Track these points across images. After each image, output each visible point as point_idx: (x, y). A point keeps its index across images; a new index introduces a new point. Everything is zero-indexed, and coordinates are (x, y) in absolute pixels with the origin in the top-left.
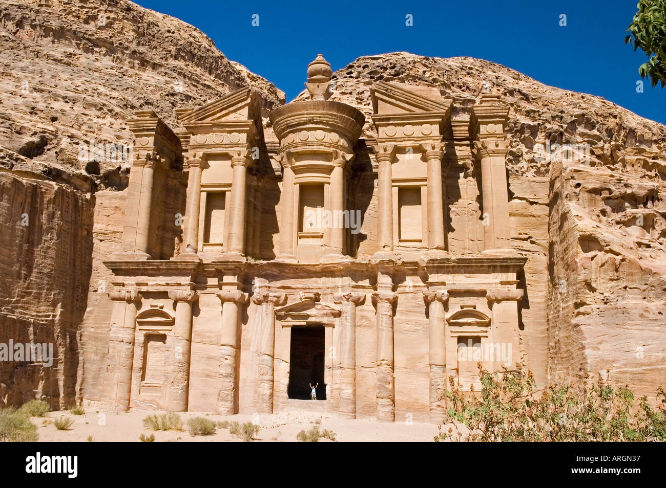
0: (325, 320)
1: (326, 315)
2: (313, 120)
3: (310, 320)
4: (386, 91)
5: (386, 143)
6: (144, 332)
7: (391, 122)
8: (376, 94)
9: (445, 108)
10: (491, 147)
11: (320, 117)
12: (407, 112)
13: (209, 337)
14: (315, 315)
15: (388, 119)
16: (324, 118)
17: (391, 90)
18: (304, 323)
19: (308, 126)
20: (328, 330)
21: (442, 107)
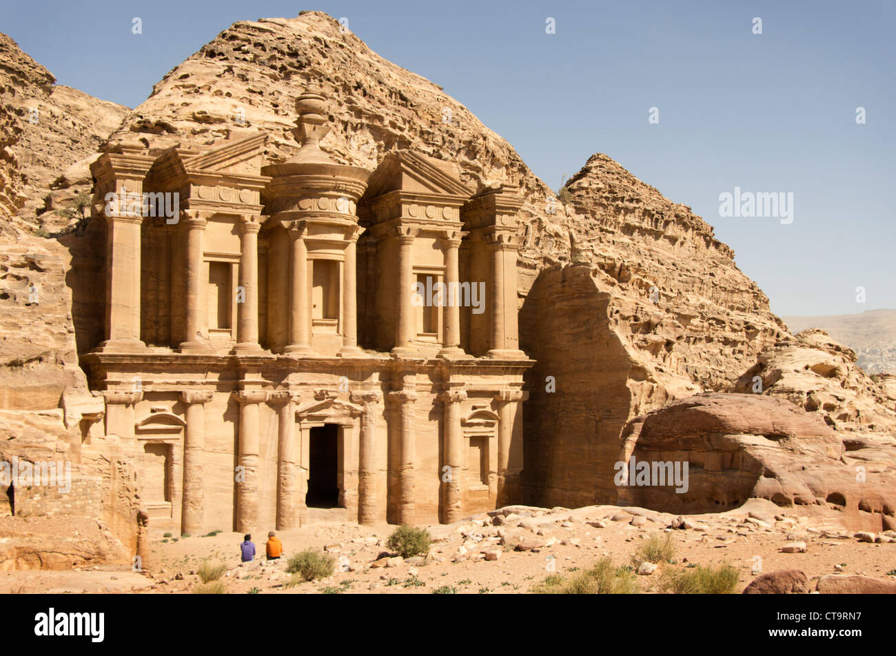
0: (343, 421)
1: (344, 415)
2: (339, 187)
3: (327, 421)
4: (414, 163)
5: (410, 225)
6: (145, 442)
7: (416, 201)
8: (402, 165)
9: (470, 193)
10: (505, 241)
11: (346, 185)
12: (432, 192)
13: (222, 445)
14: (332, 416)
15: (414, 197)
16: (350, 185)
17: (420, 163)
18: (323, 425)
19: (331, 193)
20: (346, 432)
21: (467, 192)
